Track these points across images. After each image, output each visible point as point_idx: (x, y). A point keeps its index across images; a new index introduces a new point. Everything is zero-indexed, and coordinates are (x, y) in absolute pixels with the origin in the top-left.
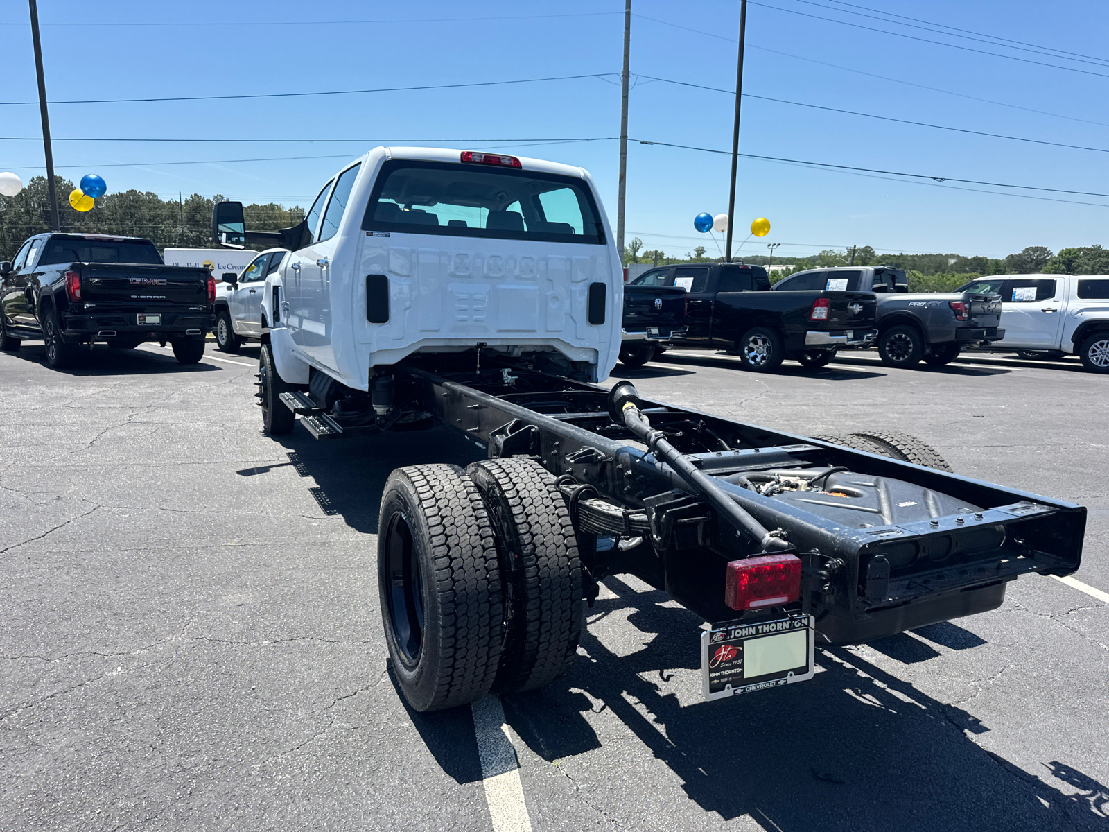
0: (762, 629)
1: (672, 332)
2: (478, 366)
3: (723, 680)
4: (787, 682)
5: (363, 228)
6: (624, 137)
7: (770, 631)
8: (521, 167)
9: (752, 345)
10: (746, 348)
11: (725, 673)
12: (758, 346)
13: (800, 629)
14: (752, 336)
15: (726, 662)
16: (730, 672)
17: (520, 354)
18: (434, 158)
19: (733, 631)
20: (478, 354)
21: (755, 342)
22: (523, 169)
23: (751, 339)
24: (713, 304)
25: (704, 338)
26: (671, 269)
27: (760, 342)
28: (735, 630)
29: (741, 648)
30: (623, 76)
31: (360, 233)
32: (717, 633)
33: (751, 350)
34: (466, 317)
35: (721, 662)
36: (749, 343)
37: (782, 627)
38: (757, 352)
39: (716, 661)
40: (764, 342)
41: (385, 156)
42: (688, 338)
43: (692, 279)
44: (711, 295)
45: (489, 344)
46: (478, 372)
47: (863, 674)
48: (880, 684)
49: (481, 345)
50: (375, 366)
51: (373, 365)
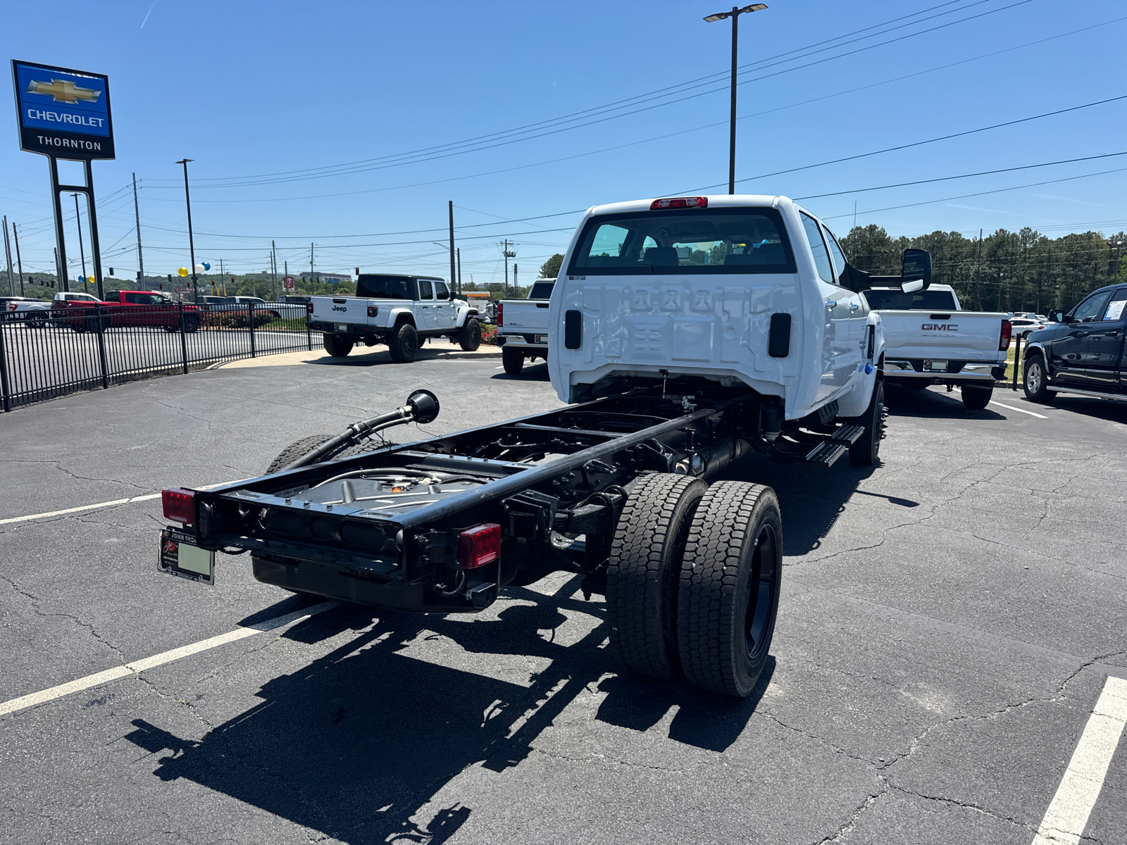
0: (187, 539)
2: (664, 391)
5: (568, 274)
8: (708, 206)
16: (171, 559)
20: (664, 381)
28: (174, 533)
31: (566, 278)
32: (166, 531)
34: (644, 346)
35: (168, 551)
39: (166, 549)
41: (590, 214)
45: (670, 371)
46: (664, 397)
47: (541, 703)
48: (530, 713)
49: (663, 372)
50: (579, 384)
51: (575, 383)
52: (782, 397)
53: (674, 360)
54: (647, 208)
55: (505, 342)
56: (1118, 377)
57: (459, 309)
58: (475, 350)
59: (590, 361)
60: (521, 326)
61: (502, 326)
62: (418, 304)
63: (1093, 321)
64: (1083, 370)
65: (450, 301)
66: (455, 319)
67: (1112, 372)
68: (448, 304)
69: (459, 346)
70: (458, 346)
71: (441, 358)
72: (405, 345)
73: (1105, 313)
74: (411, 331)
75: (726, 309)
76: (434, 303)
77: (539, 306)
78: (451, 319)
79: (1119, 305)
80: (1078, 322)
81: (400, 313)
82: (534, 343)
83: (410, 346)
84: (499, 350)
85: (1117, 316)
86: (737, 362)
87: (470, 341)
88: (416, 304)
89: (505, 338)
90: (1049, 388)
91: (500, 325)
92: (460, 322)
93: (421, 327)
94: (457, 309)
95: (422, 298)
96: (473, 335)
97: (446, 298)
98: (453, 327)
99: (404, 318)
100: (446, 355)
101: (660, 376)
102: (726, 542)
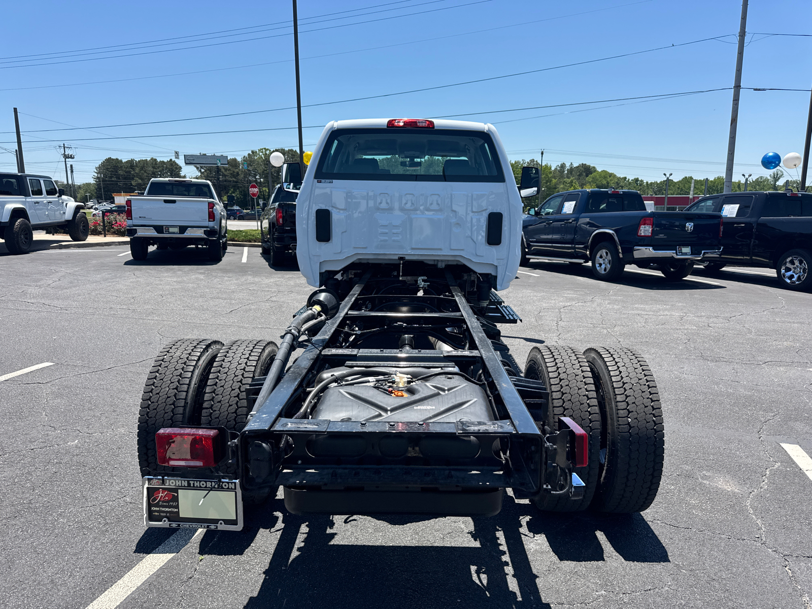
1: (703, 252)
2: (401, 274)
3: (162, 514)
4: (217, 528)
5: (315, 177)
6: (738, 87)
8: (434, 127)
9: (788, 265)
10: (783, 268)
11: (164, 509)
12: (795, 266)
13: (229, 489)
14: (789, 257)
15: (163, 502)
16: (167, 509)
17: (444, 266)
18: (367, 126)
19: (168, 481)
20: (401, 265)
21: (792, 262)
22: (435, 128)
23: (789, 259)
24: (755, 227)
25: (745, 257)
26: (720, 197)
27: (797, 263)
28: (170, 480)
31: (313, 181)
32: (154, 480)
33: (788, 270)
34: (387, 238)
35: (159, 501)
36: (785, 264)
37: (211, 485)
38: (794, 272)
39: (155, 499)
40: (801, 262)
41: (332, 127)
42: (722, 256)
43: (738, 205)
44: (753, 220)
45: (407, 258)
46: (401, 278)
47: (506, 558)
48: (509, 570)
49: (401, 258)
50: (326, 271)
51: (323, 271)
52: (493, 274)
53: (413, 249)
54: (384, 126)
55: (137, 233)
56: (574, 248)
57: (66, 204)
58: (84, 241)
59: (339, 251)
60: (150, 219)
61: (132, 219)
62: (30, 200)
63: (551, 214)
65: (58, 197)
66: (64, 213)
67: (570, 245)
68: (57, 199)
69: (70, 237)
70: (68, 238)
71: (55, 249)
72: (21, 237)
73: (562, 210)
74: (26, 224)
75: (454, 208)
76: (44, 199)
77: (166, 201)
78: (60, 213)
79: (571, 204)
80: (542, 215)
81: (14, 208)
82: (164, 233)
83: (26, 238)
84: (127, 239)
85: (570, 211)
86: (463, 250)
87: (81, 234)
88: (27, 200)
89: (136, 230)
90: (527, 256)
91: (130, 218)
92: (69, 215)
93: (33, 221)
94: (65, 204)
95: (33, 195)
96: (81, 227)
97: (55, 195)
98: (63, 220)
99: (18, 213)
100: (59, 245)
101: (398, 262)
102: (648, 398)
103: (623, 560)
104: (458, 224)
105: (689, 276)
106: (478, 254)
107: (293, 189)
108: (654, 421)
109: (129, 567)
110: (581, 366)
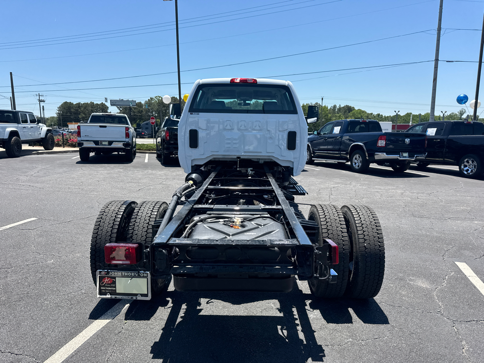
0: (124, 274)
1: (415, 156)
2: (238, 167)
3: (107, 291)
4: (137, 299)
5: (189, 111)
6: (437, 60)
7: (128, 276)
8: (257, 83)
9: (466, 163)
10: (463, 165)
11: (108, 288)
12: (469, 164)
13: (144, 277)
14: (466, 159)
15: (108, 284)
17: (263, 162)
18: (219, 82)
20: (238, 162)
21: (468, 162)
23: (465, 160)
24: (446, 141)
25: (440, 159)
26: (426, 124)
27: (470, 162)
28: (111, 272)
29: (115, 280)
30: (438, 30)
31: (188, 113)
32: (103, 272)
33: (465, 166)
34: (230, 146)
35: (105, 284)
36: (464, 162)
37: (134, 275)
38: (469, 167)
39: (103, 283)
40: (473, 162)
41: (199, 83)
42: (427, 158)
43: (436, 129)
44: (445, 137)
45: (242, 157)
46: (238, 169)
49: (238, 158)
50: (195, 165)
51: (194, 165)
52: (291, 166)
53: (245, 152)
54: (229, 82)
55: (83, 145)
56: (340, 154)
57: (42, 128)
58: (52, 150)
59: (203, 154)
60: (91, 137)
61: (80, 137)
62: (21, 126)
63: (327, 134)
64: (326, 152)
65: (37, 124)
66: (40, 134)
67: (338, 152)
68: (36, 126)
70: (42, 148)
71: (35, 154)
72: (15, 148)
73: (333, 131)
74: (18, 140)
75: (269, 129)
76: (29, 125)
77: (101, 126)
78: (38, 134)
79: (338, 128)
80: (321, 134)
81: (11, 131)
82: (99, 145)
83: (18, 148)
84: (78, 149)
85: (338, 132)
86: (273, 153)
87: (49, 145)
88: (19, 126)
89: (83, 143)
90: (313, 159)
91: (79, 136)
92: (43, 135)
93: (22, 138)
95: (22, 123)
96: (50, 142)
97: (35, 123)
98: (39, 137)
99: (14, 134)
100: (38, 153)
101: (236, 160)
102: (376, 232)
103: (363, 323)
104: (271, 138)
105: (407, 170)
106: (282, 155)
107: (176, 118)
108: (379, 245)
109: (86, 326)
110: (338, 215)
